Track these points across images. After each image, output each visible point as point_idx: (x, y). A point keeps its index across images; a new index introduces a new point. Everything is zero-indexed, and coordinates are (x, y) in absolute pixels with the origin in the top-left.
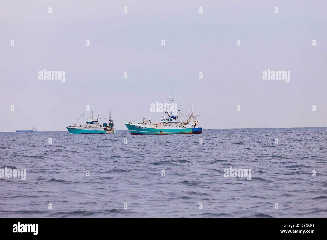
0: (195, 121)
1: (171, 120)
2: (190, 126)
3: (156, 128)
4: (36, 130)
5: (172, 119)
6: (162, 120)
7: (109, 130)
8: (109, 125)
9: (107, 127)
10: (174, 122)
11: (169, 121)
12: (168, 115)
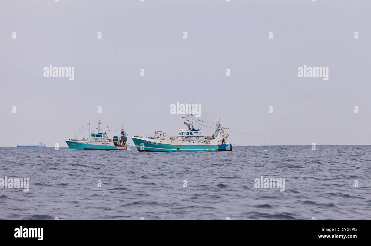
0: (223, 136)
1: (191, 134)
2: (216, 142)
3: (171, 144)
4: (44, 146)
5: (193, 132)
6: (180, 133)
7: (121, 146)
8: (120, 139)
9: (119, 142)
10: (195, 136)
11: (189, 135)
12: (189, 126)
